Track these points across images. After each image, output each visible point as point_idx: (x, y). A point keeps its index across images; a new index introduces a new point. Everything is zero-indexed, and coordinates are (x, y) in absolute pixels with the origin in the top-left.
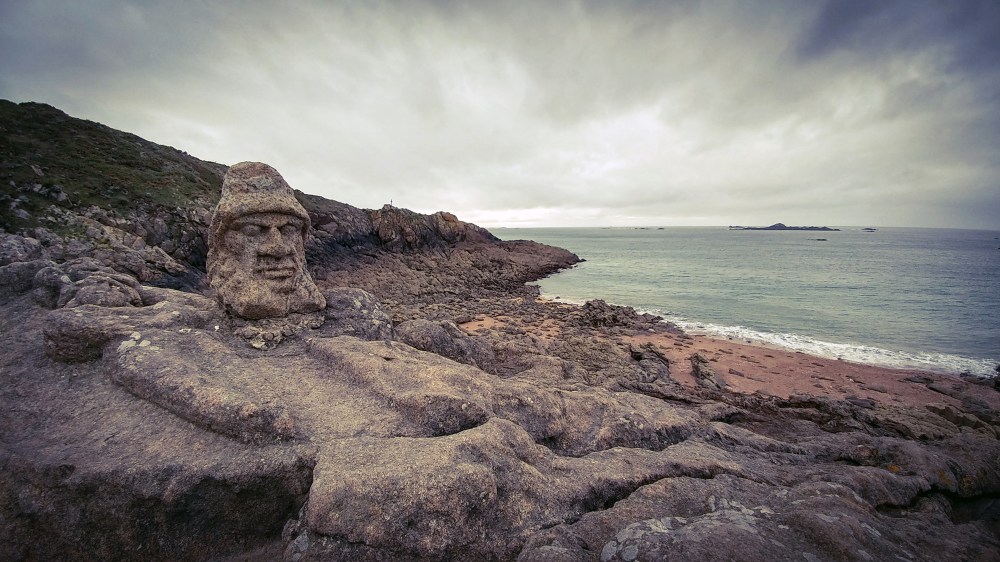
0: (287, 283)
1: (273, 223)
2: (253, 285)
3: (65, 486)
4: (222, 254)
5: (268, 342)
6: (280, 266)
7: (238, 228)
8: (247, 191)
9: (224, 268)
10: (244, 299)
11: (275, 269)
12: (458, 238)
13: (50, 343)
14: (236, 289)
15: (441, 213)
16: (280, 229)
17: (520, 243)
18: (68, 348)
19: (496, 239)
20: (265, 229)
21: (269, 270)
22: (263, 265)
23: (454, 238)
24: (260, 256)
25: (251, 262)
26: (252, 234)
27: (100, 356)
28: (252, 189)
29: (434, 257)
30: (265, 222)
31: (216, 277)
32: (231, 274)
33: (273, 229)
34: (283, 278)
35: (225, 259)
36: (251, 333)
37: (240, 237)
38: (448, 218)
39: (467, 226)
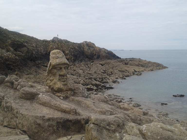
0: (65, 83)
1: (63, 66)
2: (59, 83)
3: (44, 119)
4: (50, 75)
5: (64, 97)
6: (64, 78)
7: (55, 68)
8: (57, 59)
9: (51, 78)
10: (57, 86)
11: (63, 79)
12: (95, 57)
13: (23, 95)
14: (55, 84)
15: (86, 42)
16: (64, 68)
17: (132, 60)
18: (28, 96)
19: (118, 58)
20: (61, 68)
21: (62, 79)
22: (60, 78)
23: (93, 57)
24: (60, 75)
25: (58, 77)
26: (58, 70)
27: (34, 98)
28: (58, 58)
29: (82, 68)
30: (62, 66)
31: (49, 81)
32: (53, 80)
33: (63, 69)
34: (64, 81)
35: (51, 76)
36: (59, 95)
37: (55, 71)
38: (90, 45)
39: (100, 49)
